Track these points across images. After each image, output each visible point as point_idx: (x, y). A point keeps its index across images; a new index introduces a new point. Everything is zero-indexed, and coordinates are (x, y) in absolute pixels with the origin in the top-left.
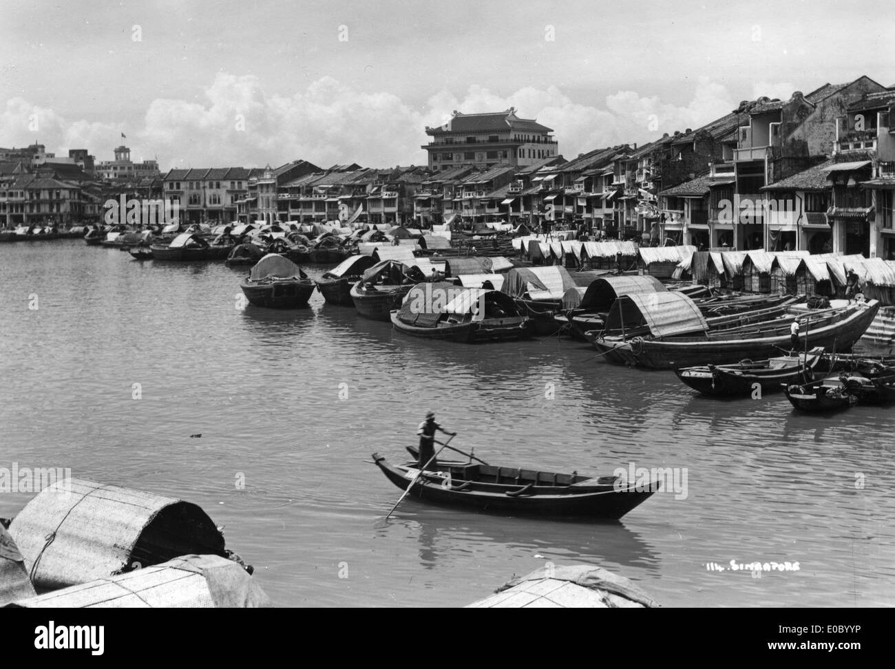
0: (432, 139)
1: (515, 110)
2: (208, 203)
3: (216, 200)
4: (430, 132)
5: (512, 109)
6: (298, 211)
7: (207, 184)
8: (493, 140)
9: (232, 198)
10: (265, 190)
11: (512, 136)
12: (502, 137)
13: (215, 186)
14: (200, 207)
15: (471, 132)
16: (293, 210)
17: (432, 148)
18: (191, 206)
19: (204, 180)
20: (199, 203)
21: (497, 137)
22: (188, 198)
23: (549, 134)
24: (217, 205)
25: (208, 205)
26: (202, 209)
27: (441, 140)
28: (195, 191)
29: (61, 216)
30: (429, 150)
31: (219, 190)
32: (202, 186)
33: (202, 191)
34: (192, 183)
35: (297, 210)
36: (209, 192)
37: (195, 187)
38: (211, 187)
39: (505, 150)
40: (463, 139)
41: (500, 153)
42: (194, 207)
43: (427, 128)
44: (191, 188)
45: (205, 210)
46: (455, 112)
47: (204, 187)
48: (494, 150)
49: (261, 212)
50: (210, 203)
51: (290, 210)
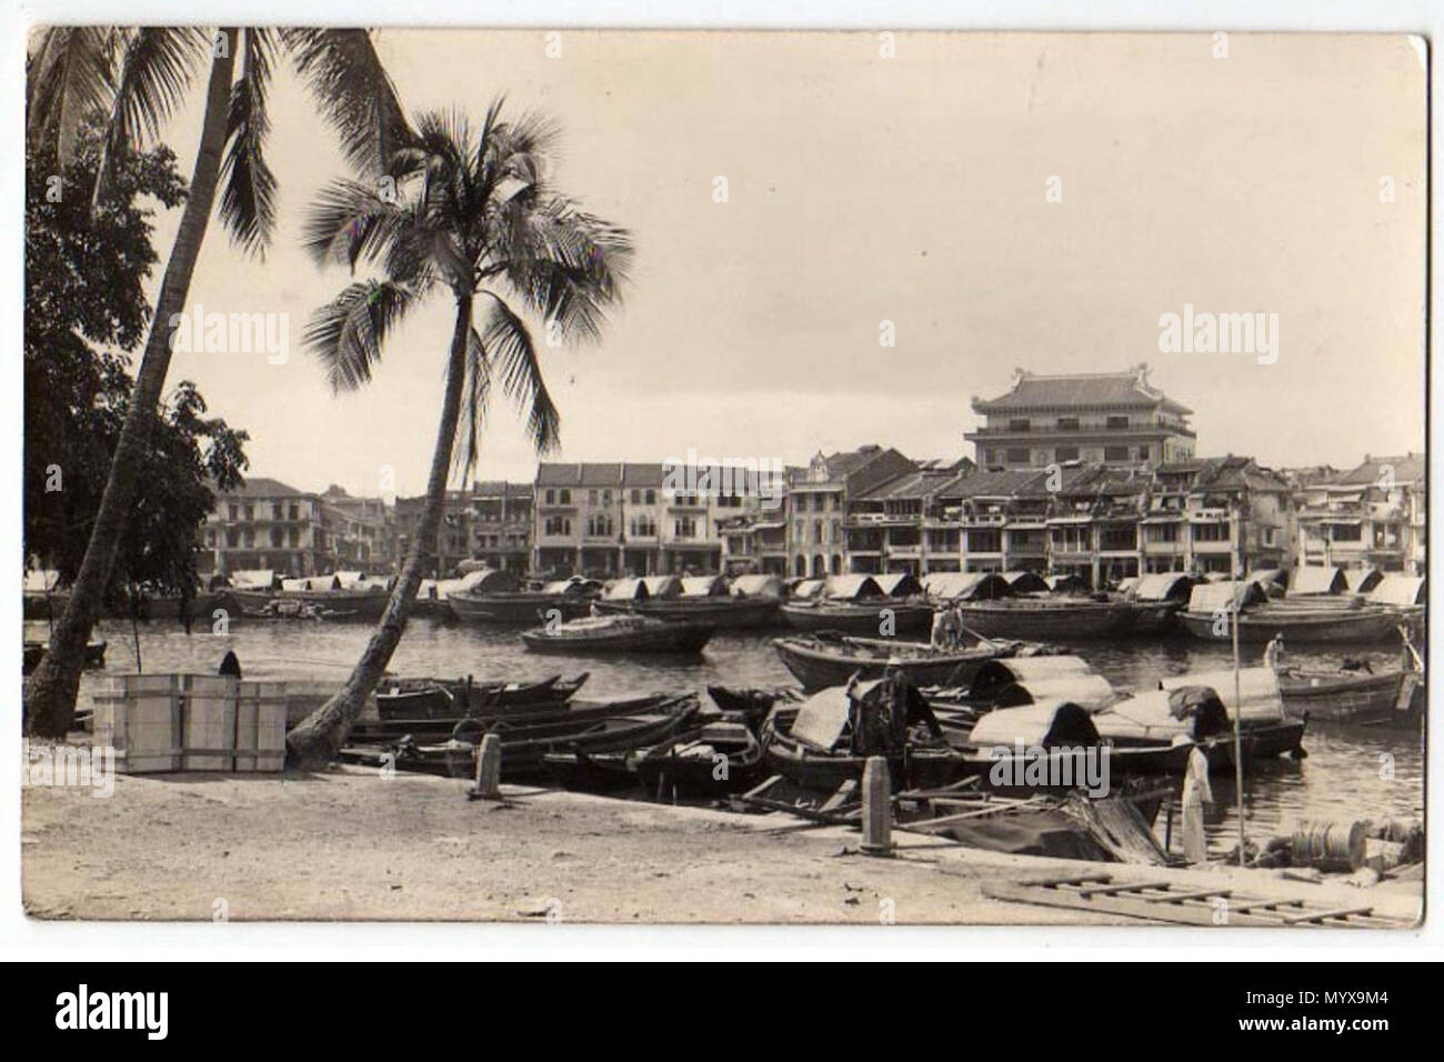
0: (982, 421)
1: (1148, 369)
2: (627, 533)
3: (647, 529)
4: (980, 408)
5: (1143, 367)
6: (913, 551)
7: (627, 493)
8: (1115, 424)
9: (677, 523)
10: (811, 504)
11: (1154, 418)
12: (1134, 419)
13: (643, 500)
14: (612, 542)
15: (1071, 409)
16: (897, 548)
17: (982, 437)
18: (592, 538)
19: (622, 486)
20: (610, 533)
21: (1126, 419)
22: (587, 523)
23: (1186, 418)
24: (648, 540)
25: (629, 538)
26: (616, 545)
27: (1004, 422)
28: (600, 508)
29: (300, 555)
30: (977, 442)
31: (651, 507)
32: (616, 496)
33: (615, 508)
34: (596, 492)
35: (910, 548)
36: (632, 512)
37: (600, 498)
38: (635, 500)
39: (1144, 444)
40: (1051, 421)
41: (1134, 451)
42: (599, 542)
43: (975, 399)
44: (593, 501)
45: (622, 547)
46: (1019, 371)
47: (622, 502)
48: (1120, 444)
49: (797, 552)
50: (634, 533)
51: (890, 549)
